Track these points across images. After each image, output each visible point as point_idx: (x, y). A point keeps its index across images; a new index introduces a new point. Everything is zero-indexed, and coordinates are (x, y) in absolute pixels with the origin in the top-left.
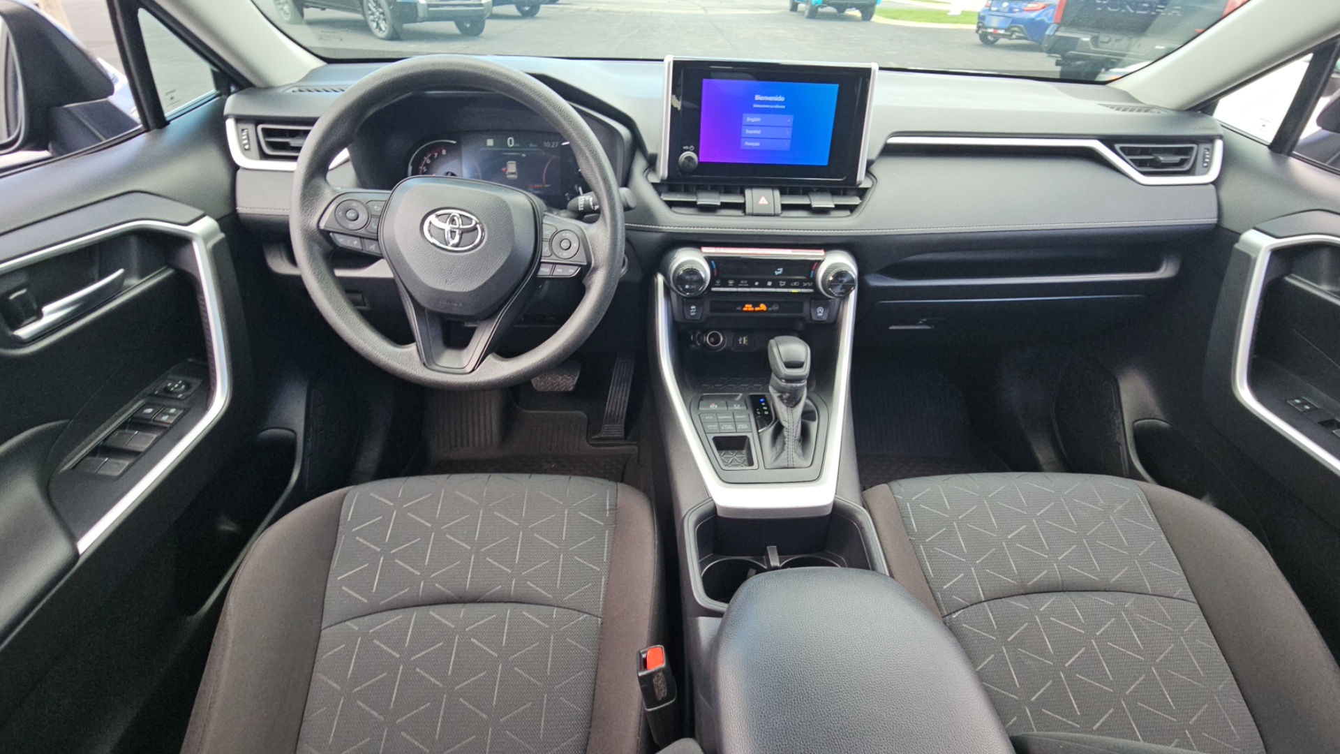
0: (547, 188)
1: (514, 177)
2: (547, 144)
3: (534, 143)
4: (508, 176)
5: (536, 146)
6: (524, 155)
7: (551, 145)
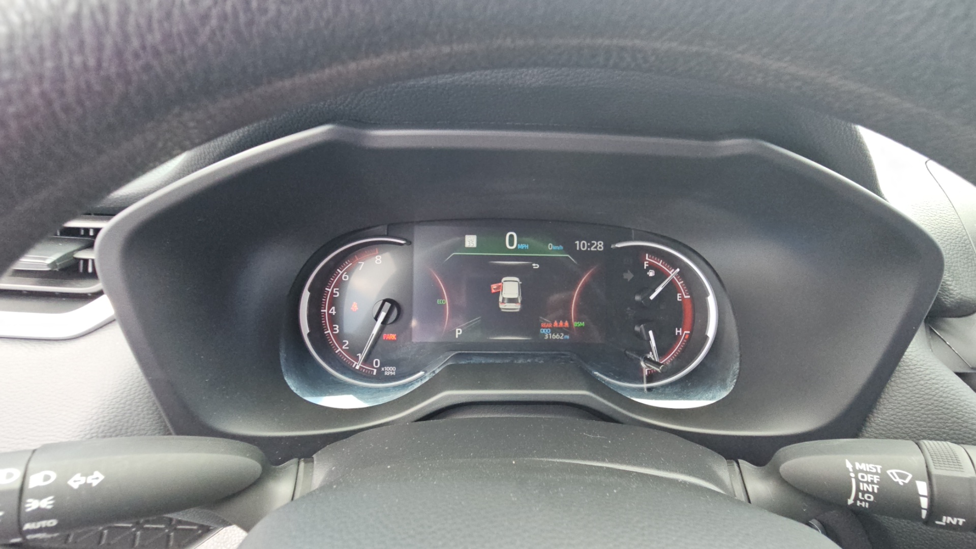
0: (580, 329)
1: (516, 307)
2: (581, 245)
3: (557, 243)
4: (501, 306)
5: (561, 247)
6: (536, 266)
7: (588, 247)
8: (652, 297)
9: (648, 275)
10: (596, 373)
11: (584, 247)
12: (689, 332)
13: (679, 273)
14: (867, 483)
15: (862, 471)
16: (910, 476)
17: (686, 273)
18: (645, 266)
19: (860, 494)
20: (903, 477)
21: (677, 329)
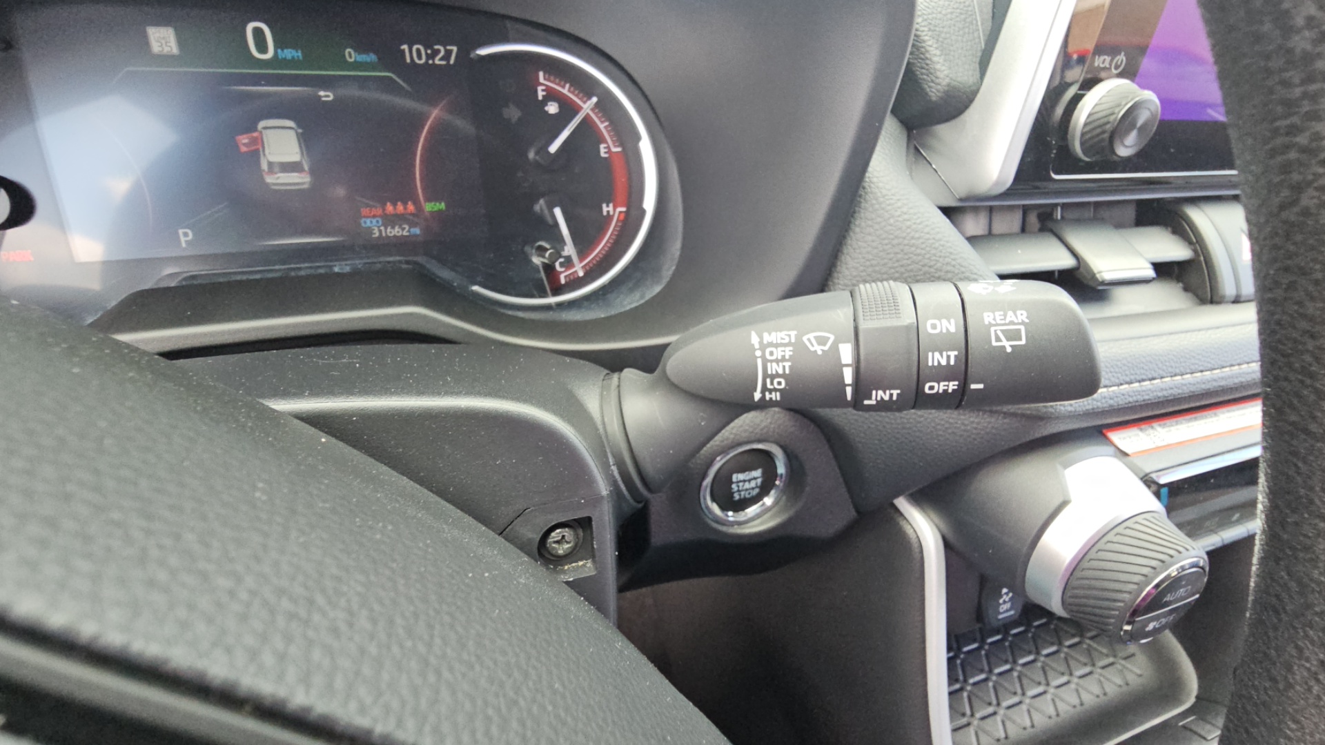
0: (438, 215)
1: (300, 180)
2: (414, 53)
3: (359, 49)
4: (269, 179)
5: (371, 58)
6: (326, 95)
7: (428, 57)
8: (553, 148)
9: (547, 112)
10: (476, 288)
11: (420, 57)
12: (624, 209)
13: (597, 105)
14: (777, 361)
15: (770, 344)
16: (832, 338)
17: (608, 105)
18: (541, 94)
19: (768, 381)
20: (822, 341)
21: (604, 206)
